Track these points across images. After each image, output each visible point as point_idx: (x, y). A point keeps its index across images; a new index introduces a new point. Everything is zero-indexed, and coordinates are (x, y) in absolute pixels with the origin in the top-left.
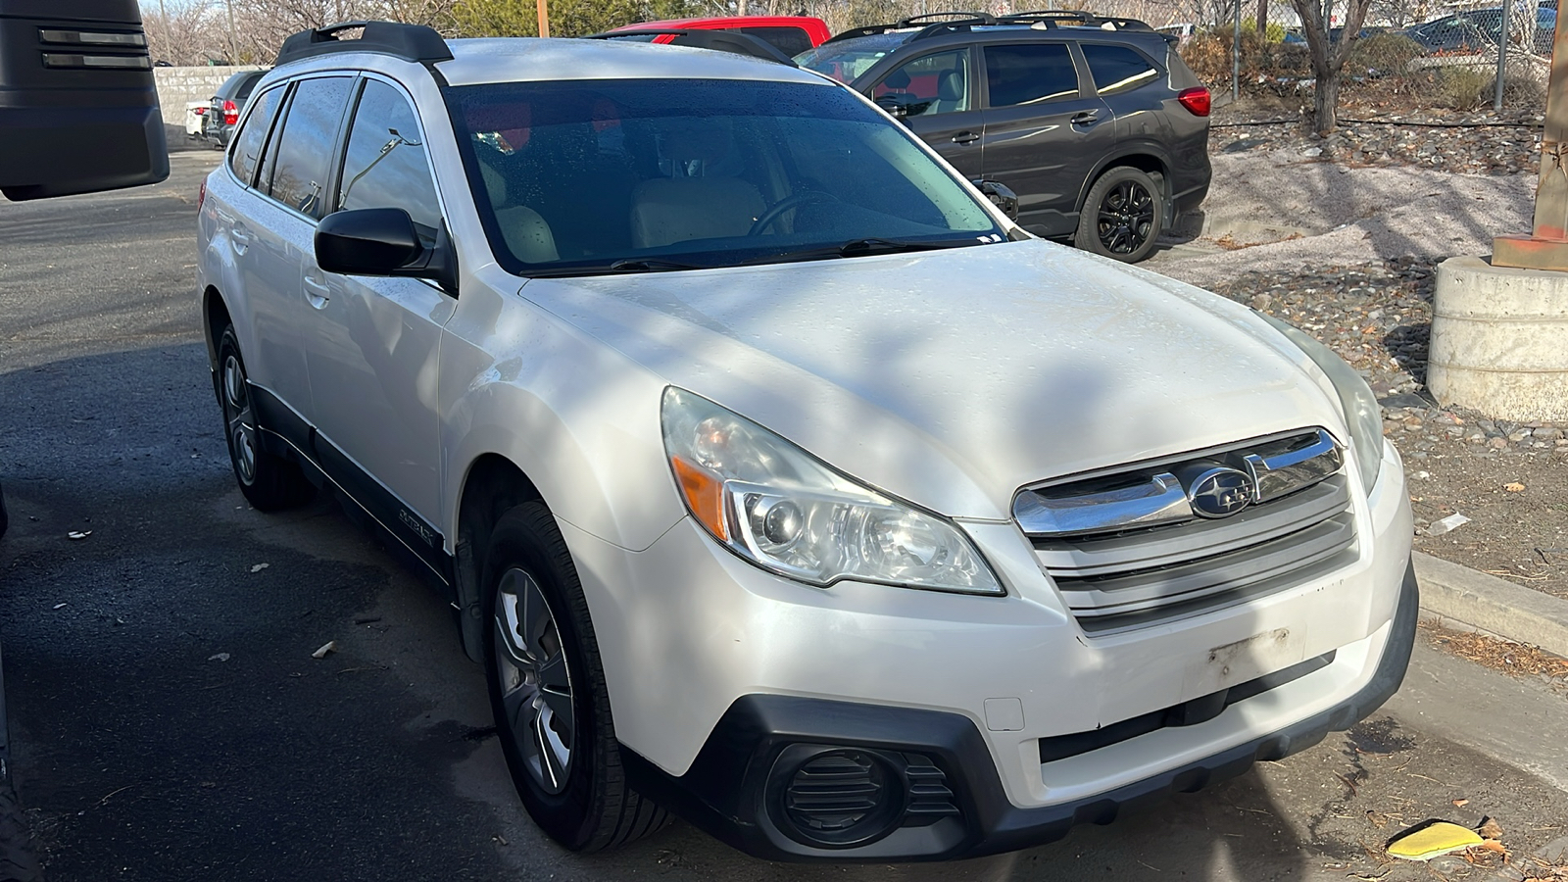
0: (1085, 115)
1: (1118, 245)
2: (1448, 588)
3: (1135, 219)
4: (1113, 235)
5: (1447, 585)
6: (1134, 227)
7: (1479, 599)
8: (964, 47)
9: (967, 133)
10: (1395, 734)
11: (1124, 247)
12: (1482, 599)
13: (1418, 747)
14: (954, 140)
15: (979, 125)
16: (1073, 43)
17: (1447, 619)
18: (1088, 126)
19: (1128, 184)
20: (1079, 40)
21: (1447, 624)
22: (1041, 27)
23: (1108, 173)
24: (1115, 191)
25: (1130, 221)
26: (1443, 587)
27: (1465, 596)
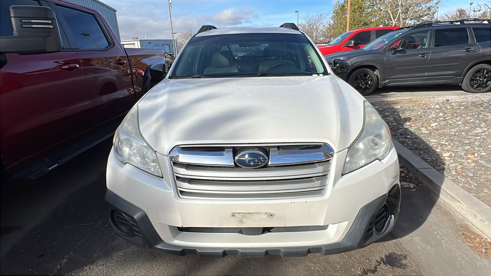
0: (469, 49)
1: (477, 87)
2: (476, 215)
3: (485, 80)
4: (476, 84)
5: (476, 213)
6: (484, 82)
7: (485, 223)
8: (428, 31)
9: (424, 54)
10: (404, 262)
11: (480, 88)
12: (486, 223)
13: (407, 269)
14: (420, 56)
15: (429, 52)
16: (469, 28)
17: (473, 226)
18: (470, 52)
19: (484, 69)
20: (472, 27)
21: (471, 228)
22: (459, 23)
23: (477, 66)
24: (478, 71)
25: (483, 80)
26: (474, 214)
27: (481, 220)
